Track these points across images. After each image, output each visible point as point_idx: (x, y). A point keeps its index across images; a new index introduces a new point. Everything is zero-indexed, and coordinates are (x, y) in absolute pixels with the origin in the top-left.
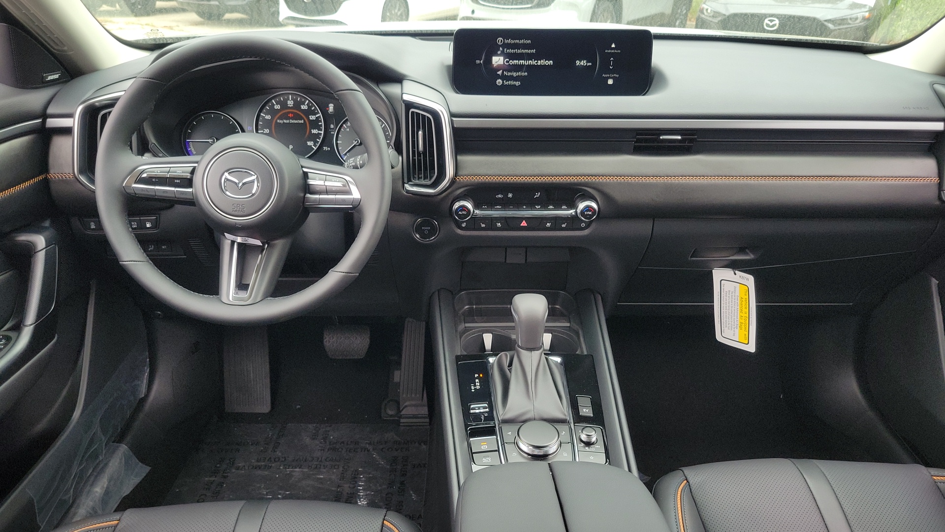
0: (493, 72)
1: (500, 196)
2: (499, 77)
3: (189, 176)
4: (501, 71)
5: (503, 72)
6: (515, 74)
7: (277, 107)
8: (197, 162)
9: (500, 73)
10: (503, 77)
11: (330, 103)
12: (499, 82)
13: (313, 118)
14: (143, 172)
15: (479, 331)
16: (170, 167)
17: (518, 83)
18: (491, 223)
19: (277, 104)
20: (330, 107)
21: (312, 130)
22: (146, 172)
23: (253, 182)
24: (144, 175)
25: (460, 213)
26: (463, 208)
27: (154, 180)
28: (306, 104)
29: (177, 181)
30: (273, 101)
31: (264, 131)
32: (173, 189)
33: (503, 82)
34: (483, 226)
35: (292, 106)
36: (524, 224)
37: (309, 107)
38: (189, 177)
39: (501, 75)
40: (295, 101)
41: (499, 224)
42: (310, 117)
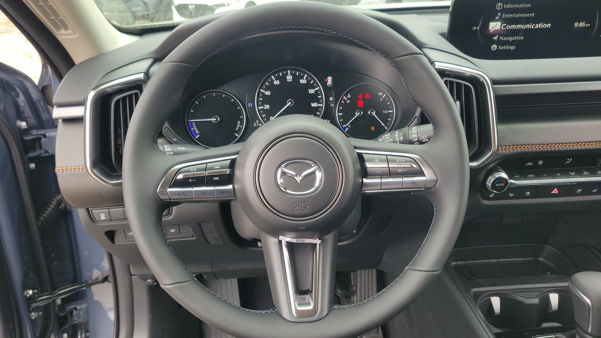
0: (488, 37)
1: (530, 164)
2: (494, 42)
3: (228, 171)
4: (497, 36)
5: (499, 38)
6: (510, 39)
7: (277, 82)
8: (237, 153)
9: (496, 38)
10: (499, 43)
11: (329, 76)
12: (494, 47)
13: (312, 91)
14: (178, 172)
15: (487, 296)
16: (207, 163)
17: (512, 48)
18: (520, 191)
19: (276, 79)
20: (329, 80)
21: (312, 104)
22: (182, 173)
23: (313, 173)
24: (180, 177)
25: (497, 185)
26: (500, 179)
27: (190, 181)
28: (305, 78)
29: (216, 178)
30: (272, 77)
31: (264, 107)
32: (212, 188)
33: (498, 48)
34: (512, 195)
35: (291, 80)
36: (555, 191)
37: (308, 81)
38: (228, 173)
39: (496, 40)
40: (294, 75)
41: (529, 193)
42: (309, 90)
